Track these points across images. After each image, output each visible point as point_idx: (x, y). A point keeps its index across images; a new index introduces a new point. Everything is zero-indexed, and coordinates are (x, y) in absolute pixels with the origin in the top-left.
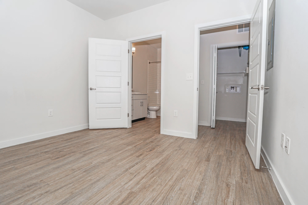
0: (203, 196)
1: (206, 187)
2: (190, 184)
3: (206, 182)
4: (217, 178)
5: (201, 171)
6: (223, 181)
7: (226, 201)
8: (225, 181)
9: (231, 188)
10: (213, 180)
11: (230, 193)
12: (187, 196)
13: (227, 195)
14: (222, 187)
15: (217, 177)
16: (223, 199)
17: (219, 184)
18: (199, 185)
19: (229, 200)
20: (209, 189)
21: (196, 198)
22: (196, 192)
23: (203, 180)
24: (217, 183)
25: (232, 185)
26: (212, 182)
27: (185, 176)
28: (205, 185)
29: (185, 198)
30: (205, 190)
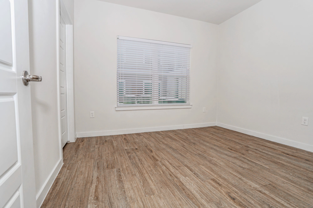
0: (116, 178)
1: (118, 186)
2: (131, 182)
3: (119, 191)
4: (110, 202)
5: (134, 203)
6: (102, 201)
7: (98, 183)
8: (101, 203)
9: (93, 196)
10: (114, 197)
11: (94, 191)
12: (127, 173)
13: (97, 187)
14: (103, 194)
15: (111, 204)
16: (100, 183)
17: (106, 195)
18: (124, 185)
19: (95, 184)
20: (114, 186)
21: (120, 175)
22: (123, 179)
23: (124, 192)
24: (109, 196)
25: (92, 201)
26: (114, 194)
27: (143, 186)
28: (119, 187)
29: (126, 172)
30: (117, 183)
